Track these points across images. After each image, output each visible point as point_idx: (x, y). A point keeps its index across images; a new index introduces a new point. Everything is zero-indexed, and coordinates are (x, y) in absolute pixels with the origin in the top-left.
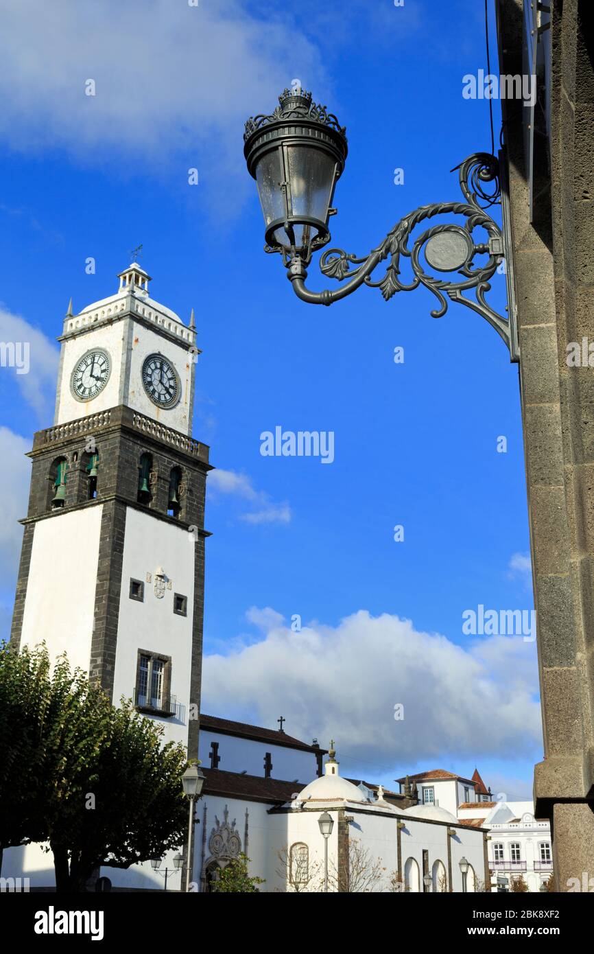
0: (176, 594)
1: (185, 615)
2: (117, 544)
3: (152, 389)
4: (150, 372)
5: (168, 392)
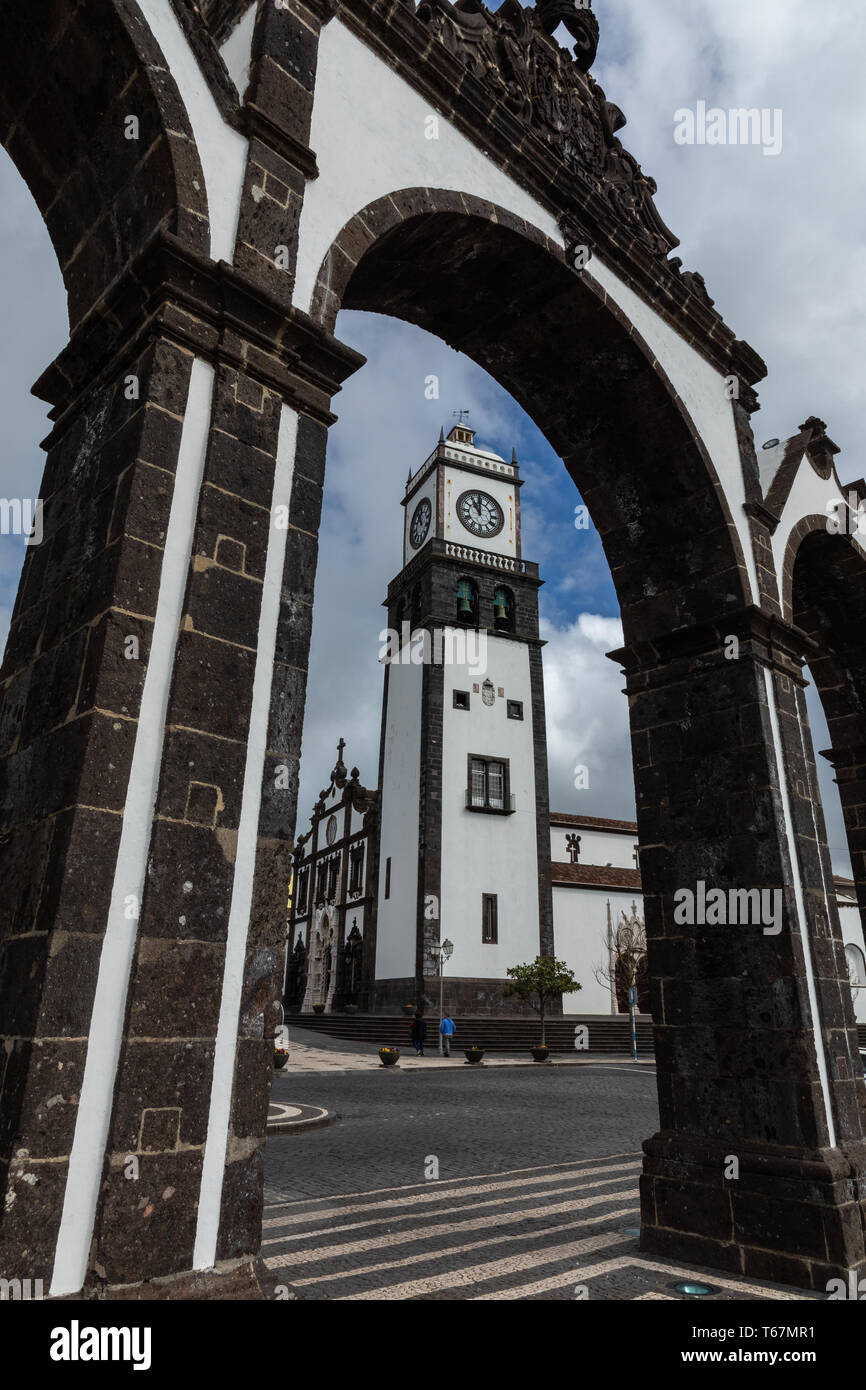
0: (508, 700)
1: (521, 719)
3: (470, 521)
4: (467, 507)
5: (491, 523)
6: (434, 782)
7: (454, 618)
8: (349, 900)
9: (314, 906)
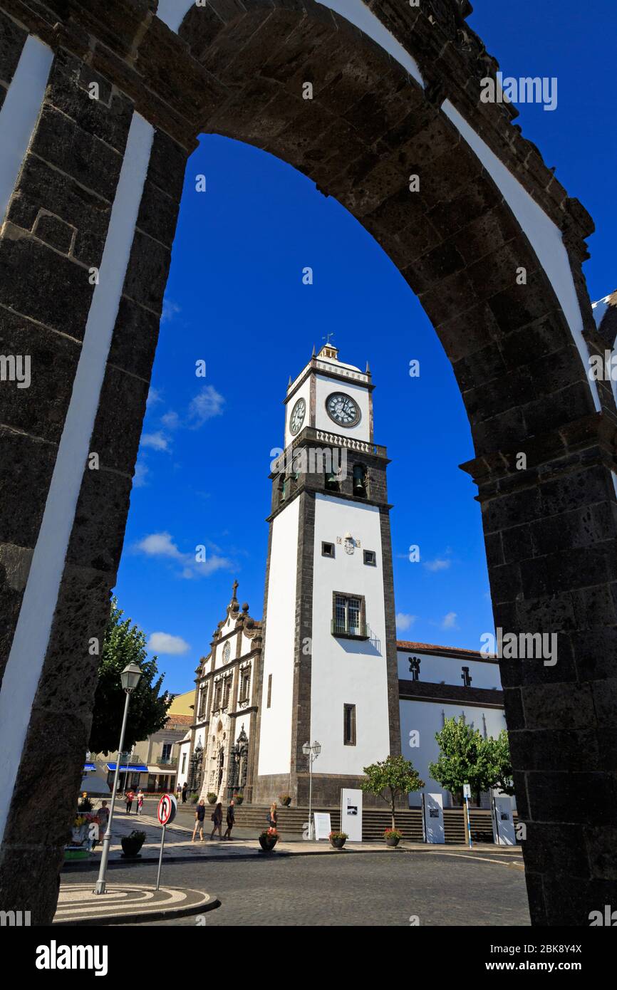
0: (364, 550)
1: (374, 565)
2: (309, 519)
3: (335, 415)
4: (333, 404)
5: (350, 416)
6: (307, 613)
7: (322, 487)
8: (239, 709)
9: (211, 714)
